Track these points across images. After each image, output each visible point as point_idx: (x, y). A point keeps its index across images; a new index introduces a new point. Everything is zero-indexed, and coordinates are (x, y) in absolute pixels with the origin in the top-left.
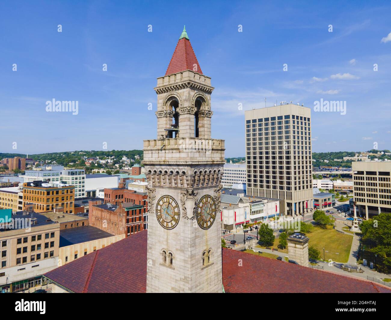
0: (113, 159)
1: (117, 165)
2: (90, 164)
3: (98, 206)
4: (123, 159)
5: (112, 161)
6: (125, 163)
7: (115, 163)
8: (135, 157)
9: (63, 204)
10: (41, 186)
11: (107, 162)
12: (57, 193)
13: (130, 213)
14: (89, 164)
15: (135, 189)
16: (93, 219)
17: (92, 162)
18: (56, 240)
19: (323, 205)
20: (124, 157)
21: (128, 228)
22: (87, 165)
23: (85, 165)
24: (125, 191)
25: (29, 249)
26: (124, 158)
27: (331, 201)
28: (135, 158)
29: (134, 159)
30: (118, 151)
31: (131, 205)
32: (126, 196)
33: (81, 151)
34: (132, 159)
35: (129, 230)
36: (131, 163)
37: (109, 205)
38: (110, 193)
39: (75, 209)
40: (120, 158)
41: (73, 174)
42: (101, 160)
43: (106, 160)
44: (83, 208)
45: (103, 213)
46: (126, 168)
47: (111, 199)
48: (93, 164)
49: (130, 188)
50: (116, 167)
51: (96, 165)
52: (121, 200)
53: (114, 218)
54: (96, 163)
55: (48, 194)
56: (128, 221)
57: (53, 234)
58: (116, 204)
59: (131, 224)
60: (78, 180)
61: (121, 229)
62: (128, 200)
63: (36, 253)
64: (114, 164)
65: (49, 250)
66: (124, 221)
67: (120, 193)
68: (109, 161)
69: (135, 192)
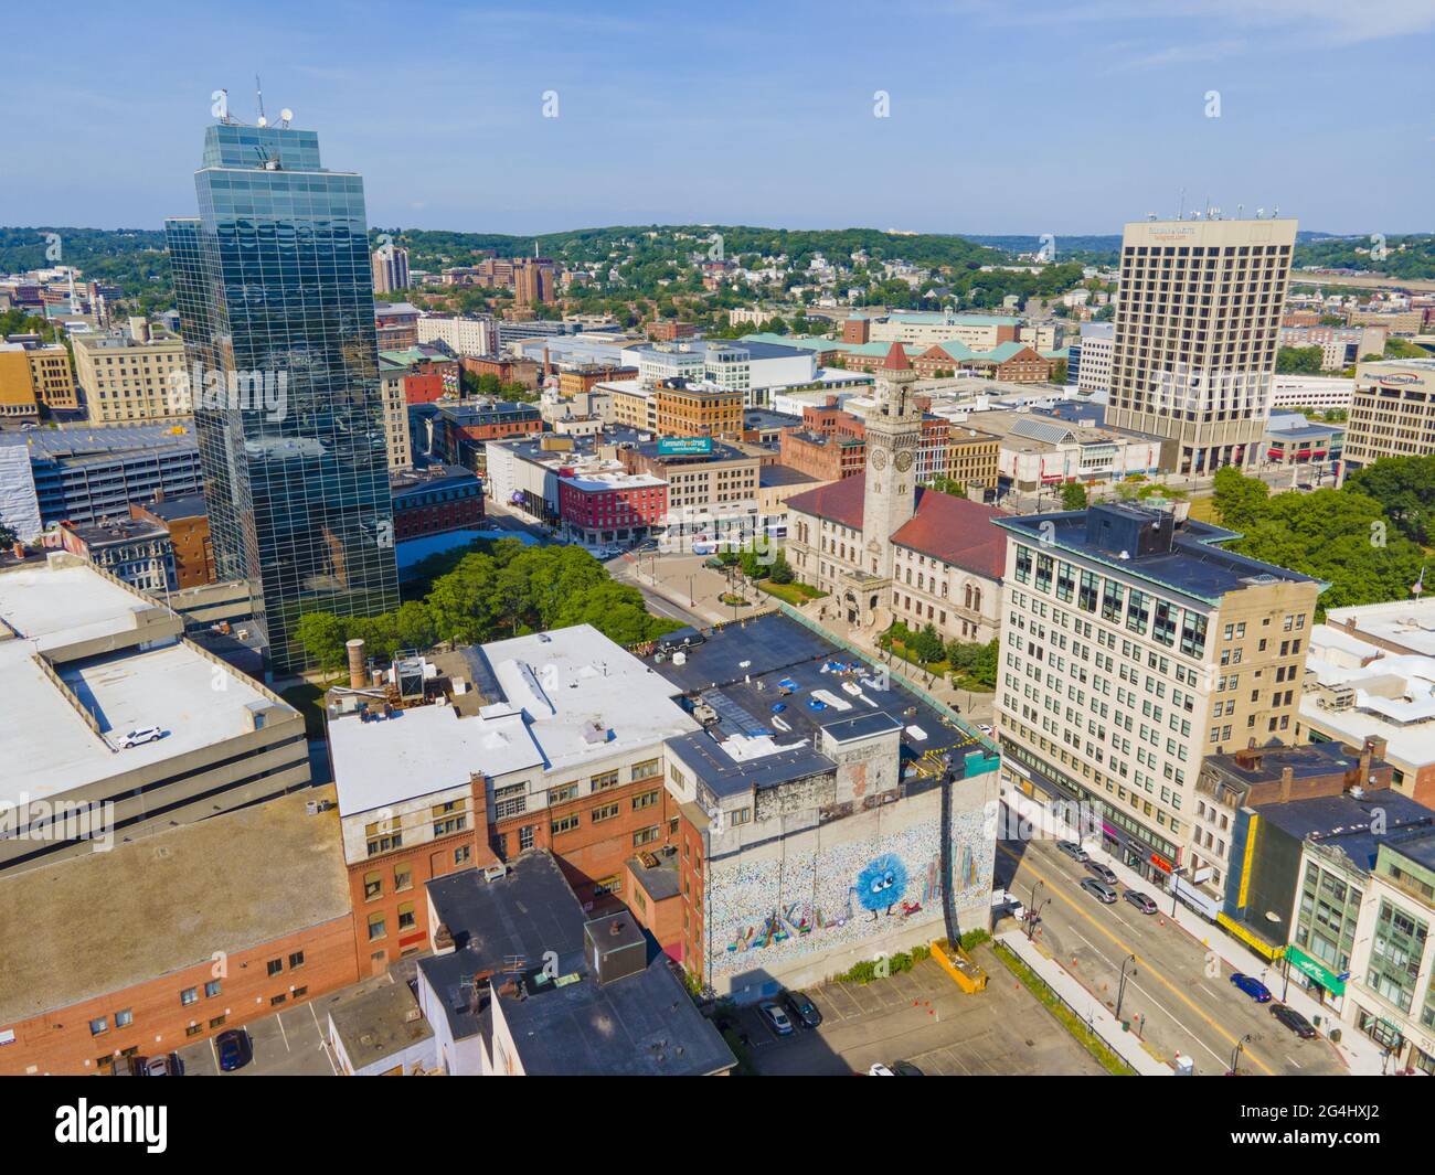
0: (785, 267)
1: (797, 291)
2: (718, 284)
3: (796, 436)
4: (814, 264)
5: (781, 275)
6: (821, 280)
7: (791, 282)
8: (853, 256)
9: (726, 424)
10: (684, 386)
11: (767, 279)
12: (717, 404)
13: (848, 451)
14: (715, 286)
15: (855, 412)
16: (789, 456)
17: (724, 280)
18: (756, 478)
19: (1292, 457)
20: (818, 255)
21: (844, 472)
22: (709, 288)
23: (704, 290)
24: (839, 414)
25: (729, 486)
26: (818, 263)
27: (1326, 448)
28: (853, 262)
29: (849, 264)
30: (797, 233)
31: (848, 439)
32: (840, 423)
33: (680, 230)
34: (844, 265)
35: (845, 474)
36: (840, 284)
37: (813, 435)
38: (814, 414)
39: (745, 435)
40: (804, 260)
41: (727, 359)
42: (749, 269)
43: (764, 272)
44: (757, 433)
45: (805, 449)
46: (823, 303)
47: (814, 425)
48: (727, 285)
49: (846, 409)
50: (794, 295)
51: (735, 288)
52: (831, 427)
53: (823, 457)
54: (733, 283)
55: (703, 405)
56: (843, 462)
57: (752, 471)
58: (824, 436)
59: (848, 467)
60: (738, 373)
61: (834, 473)
62: (843, 430)
63: (736, 491)
64: (787, 288)
65: (749, 489)
66: (838, 462)
67: (830, 415)
68: (772, 273)
69: (856, 417)
